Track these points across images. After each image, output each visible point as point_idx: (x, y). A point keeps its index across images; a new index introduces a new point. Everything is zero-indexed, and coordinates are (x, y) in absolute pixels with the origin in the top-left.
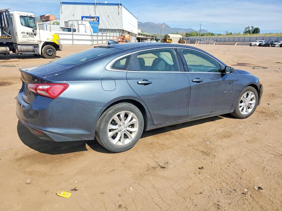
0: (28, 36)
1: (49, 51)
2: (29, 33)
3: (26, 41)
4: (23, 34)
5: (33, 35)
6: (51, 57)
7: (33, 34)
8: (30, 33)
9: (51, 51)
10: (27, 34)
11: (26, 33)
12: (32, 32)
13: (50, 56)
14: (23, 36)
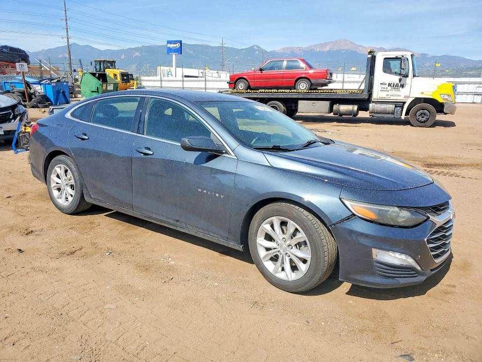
0: (390, 88)
1: (421, 114)
2: (392, 85)
3: (385, 96)
4: (383, 86)
5: (398, 86)
6: (422, 124)
7: (399, 84)
8: (394, 84)
9: (425, 114)
10: (389, 86)
11: (387, 85)
12: (398, 82)
13: (421, 122)
14: (381, 89)
